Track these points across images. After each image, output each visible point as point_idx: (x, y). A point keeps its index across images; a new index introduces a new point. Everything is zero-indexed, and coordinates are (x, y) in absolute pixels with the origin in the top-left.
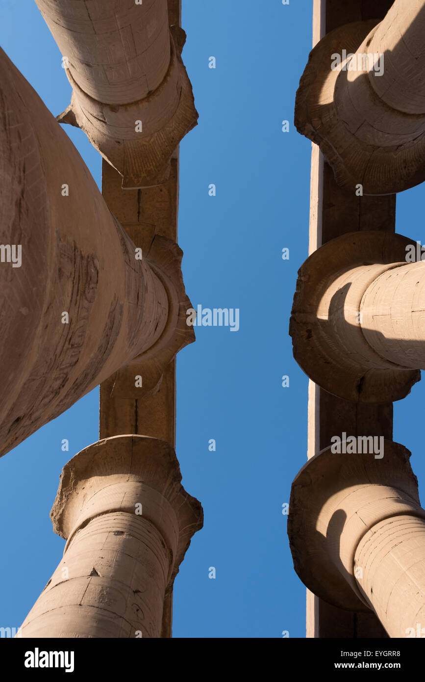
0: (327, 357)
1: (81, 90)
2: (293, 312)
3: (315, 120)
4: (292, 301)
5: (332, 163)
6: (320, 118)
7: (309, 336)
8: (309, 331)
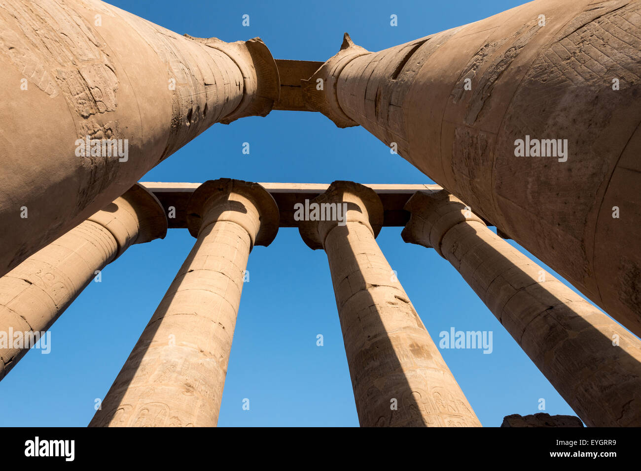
0: (209, 199)
1: (346, 64)
2: (234, 180)
3: (336, 192)
4: (240, 180)
5: (315, 200)
6: (337, 194)
7: (220, 190)
8: (222, 189)
